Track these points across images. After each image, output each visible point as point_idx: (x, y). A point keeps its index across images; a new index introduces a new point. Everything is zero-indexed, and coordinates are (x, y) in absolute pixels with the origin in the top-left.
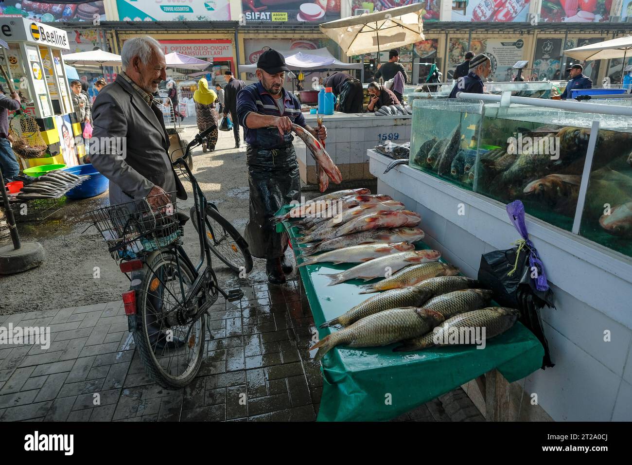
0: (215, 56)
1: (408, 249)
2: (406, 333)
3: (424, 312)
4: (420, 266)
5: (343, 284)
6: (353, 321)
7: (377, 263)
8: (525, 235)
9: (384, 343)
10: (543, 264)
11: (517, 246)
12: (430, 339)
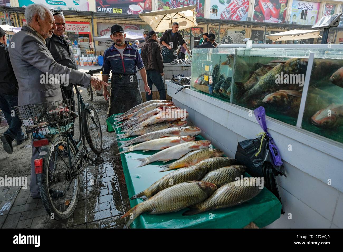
0: (80, 31)
1: (191, 140)
2: (192, 201)
3: (203, 184)
4: (199, 151)
5: (149, 165)
6: (154, 193)
7: (171, 150)
8: (266, 129)
9: (176, 210)
10: (277, 148)
11: (260, 137)
12: (208, 205)
